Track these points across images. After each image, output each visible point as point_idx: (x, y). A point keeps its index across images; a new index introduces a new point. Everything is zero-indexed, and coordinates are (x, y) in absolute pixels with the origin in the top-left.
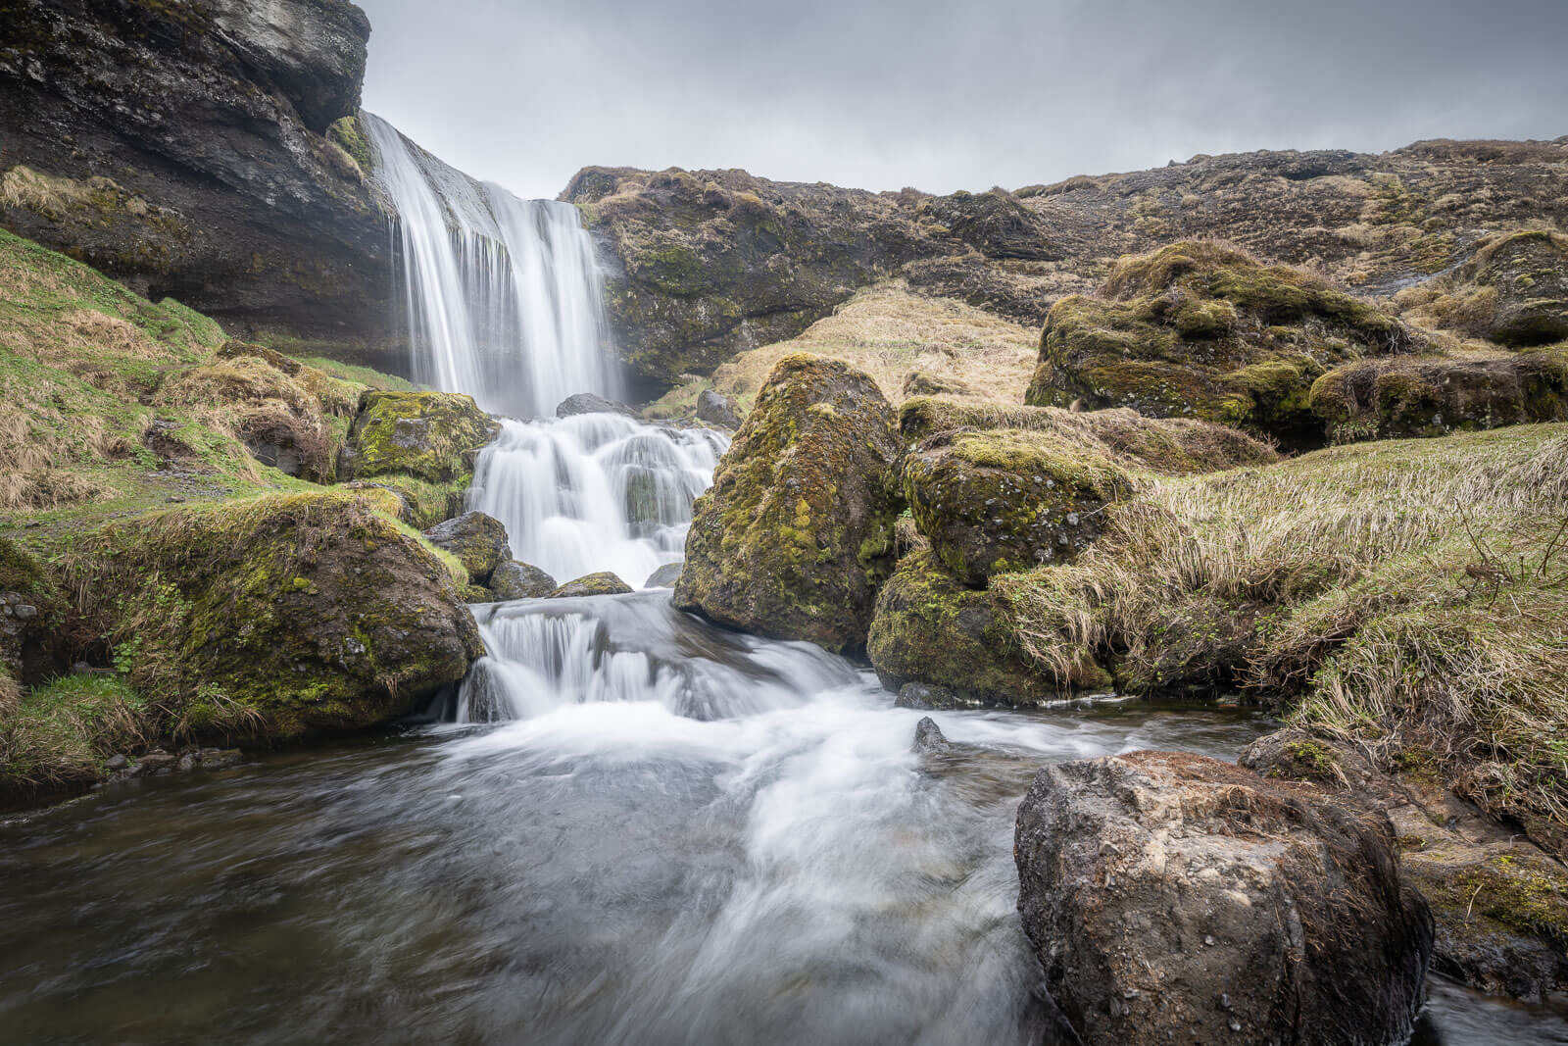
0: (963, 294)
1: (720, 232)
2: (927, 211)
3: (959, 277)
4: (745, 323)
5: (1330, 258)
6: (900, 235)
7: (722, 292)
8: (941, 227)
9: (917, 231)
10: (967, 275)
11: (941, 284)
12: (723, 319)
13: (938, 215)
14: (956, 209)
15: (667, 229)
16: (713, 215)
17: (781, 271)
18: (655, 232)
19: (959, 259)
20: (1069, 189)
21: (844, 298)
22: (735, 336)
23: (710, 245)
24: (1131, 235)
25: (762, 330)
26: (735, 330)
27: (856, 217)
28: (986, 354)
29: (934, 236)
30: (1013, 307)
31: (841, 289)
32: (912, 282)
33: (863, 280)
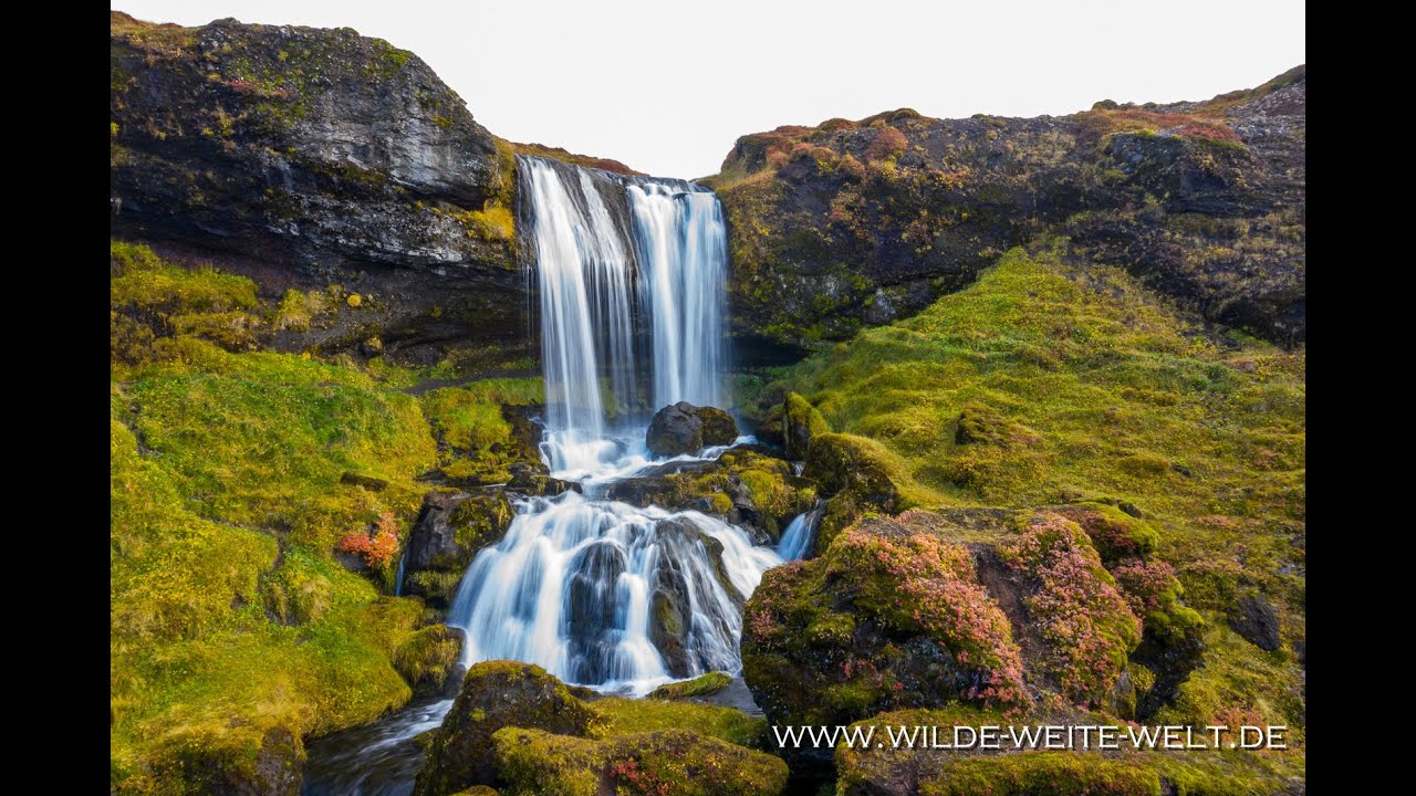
0: (1124, 261)
1: (850, 208)
2: (1107, 152)
3: (1126, 239)
4: (880, 292)
6: (1069, 185)
7: (854, 268)
8: (1117, 173)
9: (1090, 176)
10: (1135, 237)
11: (1103, 246)
12: (853, 292)
13: (1119, 158)
14: (1138, 152)
15: (797, 211)
16: (845, 191)
17: (918, 240)
18: (785, 216)
21: (990, 262)
22: (867, 307)
23: (838, 224)
25: (899, 298)
26: (867, 302)
27: (1019, 168)
29: (1109, 183)
30: (1175, 286)
31: (989, 251)
32: (1073, 239)
33: (1018, 237)
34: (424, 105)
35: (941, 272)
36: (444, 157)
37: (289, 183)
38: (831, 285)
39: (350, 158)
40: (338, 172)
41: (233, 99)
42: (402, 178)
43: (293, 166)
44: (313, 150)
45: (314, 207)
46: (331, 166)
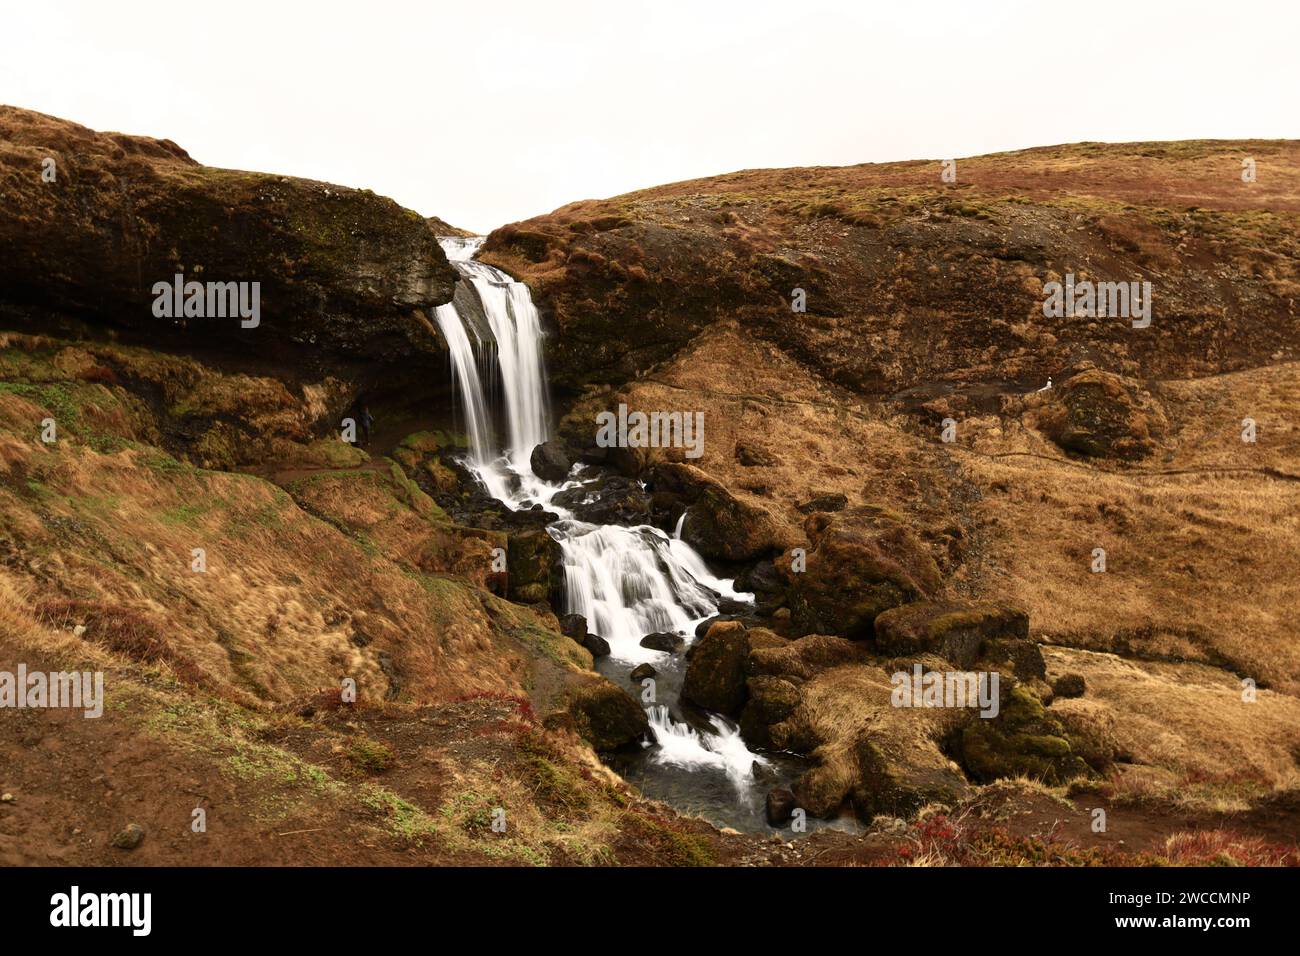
0: (775, 340)
1: (618, 298)
2: (756, 267)
3: (774, 325)
5: (1004, 347)
6: (737, 286)
7: (618, 338)
8: (765, 281)
9: (748, 281)
10: (778, 325)
11: (761, 329)
13: (764, 272)
15: (585, 299)
16: (614, 287)
17: (656, 320)
18: (578, 303)
19: (774, 310)
20: (860, 224)
21: (696, 333)
23: (613, 310)
24: (891, 296)
26: (623, 358)
27: (708, 272)
28: (785, 412)
29: (759, 287)
30: (806, 357)
31: (694, 327)
32: (742, 322)
33: (709, 319)
34: (423, 251)
35: (667, 340)
36: (429, 287)
37: (322, 306)
38: (603, 349)
39: (370, 288)
40: (361, 298)
41: (293, 245)
42: (398, 301)
43: (328, 294)
44: (348, 284)
45: (335, 323)
46: (359, 296)
